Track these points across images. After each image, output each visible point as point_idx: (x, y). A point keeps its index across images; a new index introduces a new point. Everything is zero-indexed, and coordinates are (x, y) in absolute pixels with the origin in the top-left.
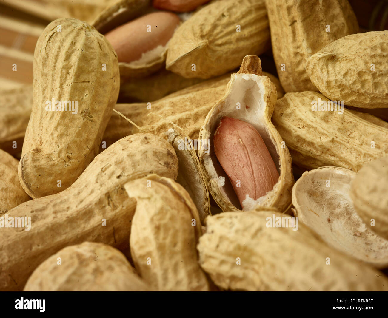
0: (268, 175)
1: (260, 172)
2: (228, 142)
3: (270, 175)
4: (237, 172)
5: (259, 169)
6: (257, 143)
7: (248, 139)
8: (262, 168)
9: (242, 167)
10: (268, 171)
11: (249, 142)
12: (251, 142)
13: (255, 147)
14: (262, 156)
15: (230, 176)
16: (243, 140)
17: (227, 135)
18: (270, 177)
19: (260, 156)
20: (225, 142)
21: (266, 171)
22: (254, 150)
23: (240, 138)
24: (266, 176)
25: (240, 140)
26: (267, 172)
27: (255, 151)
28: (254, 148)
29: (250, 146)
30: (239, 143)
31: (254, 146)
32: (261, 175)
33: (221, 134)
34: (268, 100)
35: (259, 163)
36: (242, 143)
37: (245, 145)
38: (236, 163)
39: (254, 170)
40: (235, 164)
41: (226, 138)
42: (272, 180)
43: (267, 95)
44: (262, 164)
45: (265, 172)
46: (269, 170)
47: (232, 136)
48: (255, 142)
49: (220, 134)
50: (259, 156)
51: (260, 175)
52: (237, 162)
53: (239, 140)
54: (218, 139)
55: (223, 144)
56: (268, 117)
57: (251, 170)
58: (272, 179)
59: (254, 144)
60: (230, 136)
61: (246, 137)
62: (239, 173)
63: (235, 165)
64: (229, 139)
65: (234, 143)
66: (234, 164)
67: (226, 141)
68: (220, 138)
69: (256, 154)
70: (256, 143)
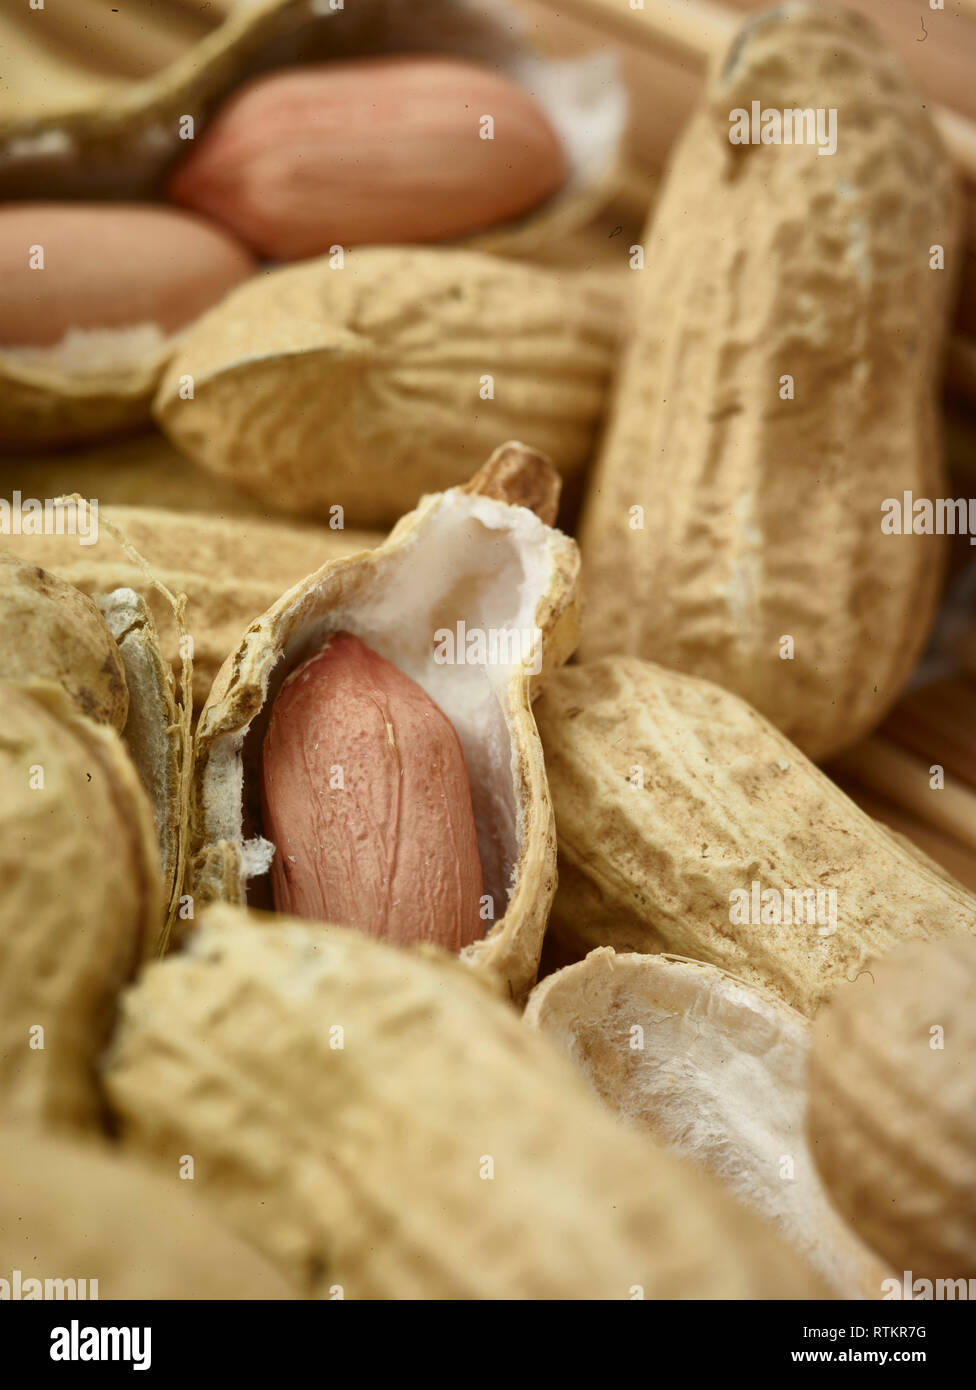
0: (450, 905)
1: (422, 881)
2: (334, 719)
3: (455, 907)
4: (326, 851)
5: (422, 868)
6: (449, 770)
7: (418, 736)
8: (435, 870)
9: (357, 833)
10: (453, 889)
11: (420, 748)
12: (428, 756)
13: (438, 779)
14: (449, 825)
15: (292, 858)
16: (401, 734)
17: (340, 694)
18: (453, 918)
19: (443, 821)
20: (325, 716)
21: (446, 888)
22: (427, 789)
23: (391, 720)
24: (439, 906)
25: (389, 726)
26: (448, 891)
27: (429, 793)
28: (432, 780)
29: (420, 764)
30: (382, 737)
31: (433, 771)
32: (422, 893)
33: (318, 682)
34: (551, 625)
35: (431, 844)
36: (391, 741)
37: (402, 754)
38: (339, 813)
39: (401, 862)
40: (334, 814)
41: (332, 701)
42: (455, 930)
43: (553, 605)
44: (442, 855)
45: (442, 890)
46: (459, 891)
47: (362, 704)
48: (442, 762)
49: (311, 681)
50: (438, 818)
51: (416, 893)
52: (344, 810)
53: (382, 728)
54: (299, 697)
55: (312, 721)
56: (525, 687)
57: (390, 860)
58: (459, 930)
59: (435, 765)
60: (354, 700)
61: (413, 726)
62: (334, 858)
63: (332, 822)
64: (344, 708)
65: (359, 731)
66: (328, 817)
67: (331, 714)
68: (309, 697)
69: (432, 807)
70: (445, 768)
